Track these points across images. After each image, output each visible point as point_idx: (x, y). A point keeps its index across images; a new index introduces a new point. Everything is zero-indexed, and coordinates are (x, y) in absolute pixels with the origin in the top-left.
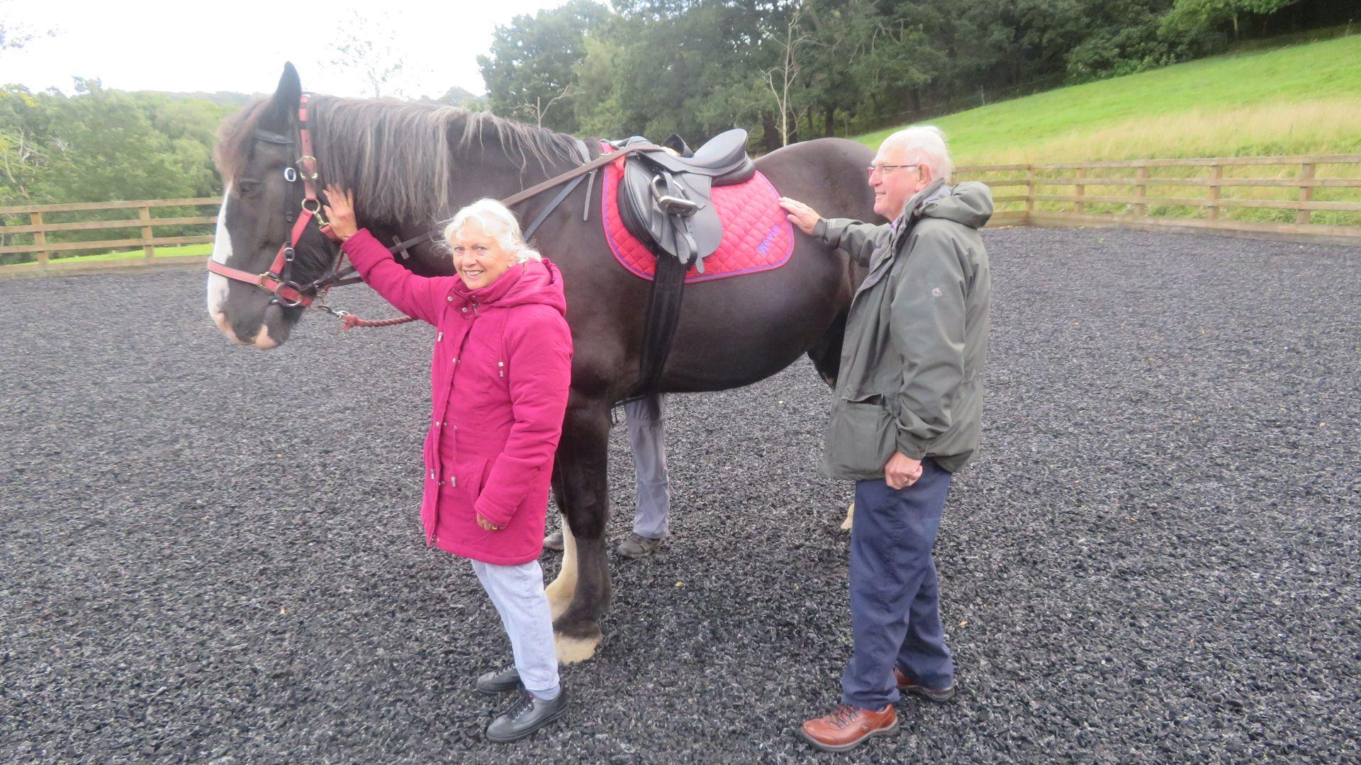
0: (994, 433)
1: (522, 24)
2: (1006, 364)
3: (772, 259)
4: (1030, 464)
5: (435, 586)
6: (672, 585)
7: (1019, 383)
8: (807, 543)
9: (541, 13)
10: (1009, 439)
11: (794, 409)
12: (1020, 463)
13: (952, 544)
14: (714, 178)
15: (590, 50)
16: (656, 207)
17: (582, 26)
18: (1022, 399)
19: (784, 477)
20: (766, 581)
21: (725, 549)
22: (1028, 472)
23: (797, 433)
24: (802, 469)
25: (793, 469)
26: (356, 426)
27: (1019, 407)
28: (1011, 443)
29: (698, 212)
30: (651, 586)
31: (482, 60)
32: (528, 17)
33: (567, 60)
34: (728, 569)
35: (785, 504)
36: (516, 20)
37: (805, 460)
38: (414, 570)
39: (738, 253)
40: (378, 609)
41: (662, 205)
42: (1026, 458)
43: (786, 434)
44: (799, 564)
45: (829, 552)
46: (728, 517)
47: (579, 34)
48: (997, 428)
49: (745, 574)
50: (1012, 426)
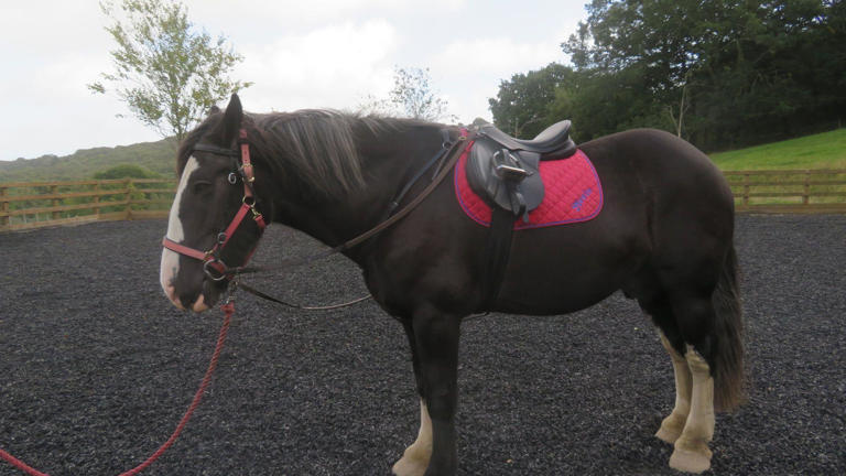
0: (807, 371)
1: (518, 79)
2: (829, 316)
3: (584, 215)
4: (834, 401)
5: (341, 433)
6: (504, 461)
7: (838, 332)
8: (621, 443)
9: (531, 73)
10: (819, 377)
11: (644, 334)
12: (825, 400)
13: (746, 463)
14: (543, 154)
15: (558, 96)
16: (494, 173)
17: (555, 80)
18: (837, 345)
19: (620, 385)
20: (578, 470)
21: (554, 438)
22: (831, 408)
23: (640, 353)
24: (635, 382)
25: (629, 381)
26: (347, 316)
27: (834, 352)
28: (820, 382)
29: (527, 179)
30: (488, 459)
31: (492, 101)
32: (522, 76)
33: (544, 101)
34: (552, 455)
35: (613, 407)
36: (514, 78)
37: (640, 375)
38: (333, 420)
39: (556, 208)
40: (298, 445)
41: (499, 171)
42: (831, 396)
43: (633, 353)
44: (608, 460)
45: (636, 453)
46: (566, 412)
47: (553, 86)
48: (811, 368)
49: (563, 461)
50: (824, 367)
